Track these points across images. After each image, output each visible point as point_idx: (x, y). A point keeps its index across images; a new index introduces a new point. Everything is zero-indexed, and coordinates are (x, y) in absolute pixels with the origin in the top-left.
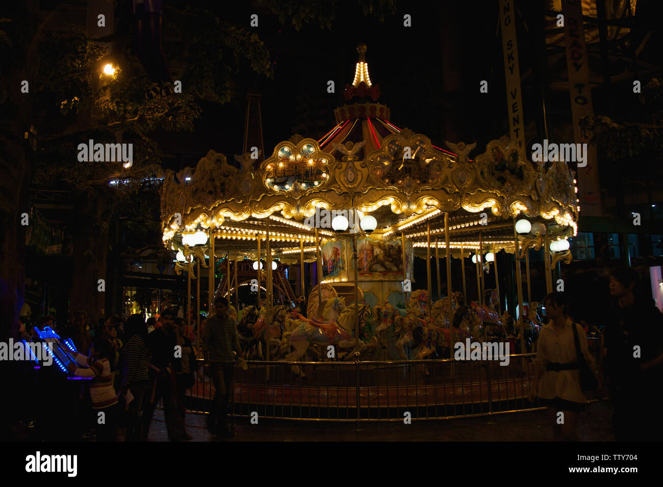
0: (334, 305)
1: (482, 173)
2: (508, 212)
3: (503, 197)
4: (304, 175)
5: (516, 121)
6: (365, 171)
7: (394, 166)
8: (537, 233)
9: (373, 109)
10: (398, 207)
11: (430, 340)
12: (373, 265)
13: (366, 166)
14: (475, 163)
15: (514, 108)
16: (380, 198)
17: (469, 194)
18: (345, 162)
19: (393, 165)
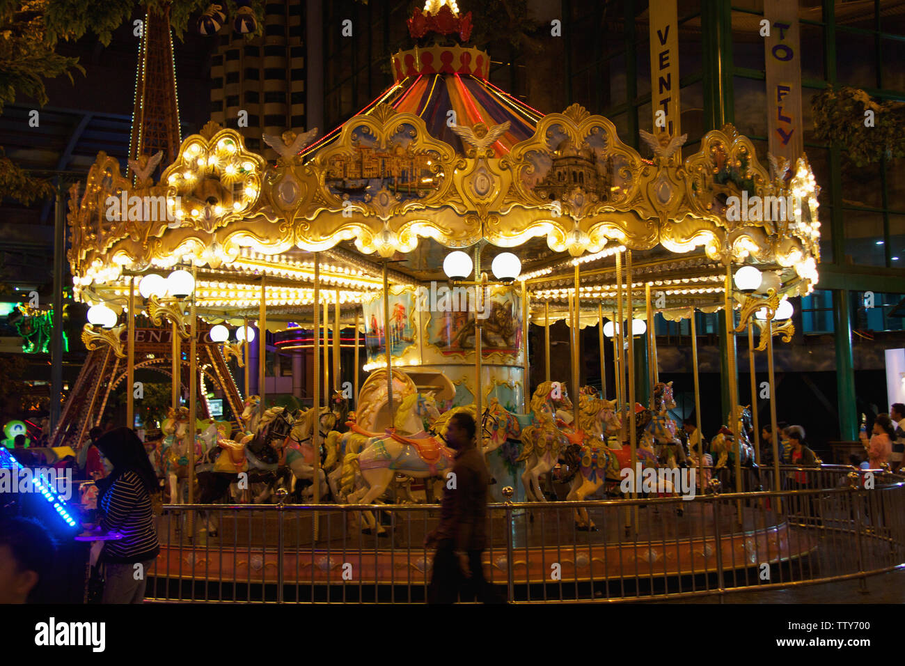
0: (416, 408)
1: (694, 187)
2: (730, 254)
3: (723, 229)
4: (399, 177)
5: (665, 84)
6: (506, 175)
7: (554, 170)
8: (770, 291)
9: (466, 59)
10: (560, 239)
11: (594, 468)
12: (466, 338)
13: (509, 167)
14: (685, 170)
15: (662, 60)
16: (530, 224)
17: (672, 221)
18: (471, 158)
19: (553, 167)
